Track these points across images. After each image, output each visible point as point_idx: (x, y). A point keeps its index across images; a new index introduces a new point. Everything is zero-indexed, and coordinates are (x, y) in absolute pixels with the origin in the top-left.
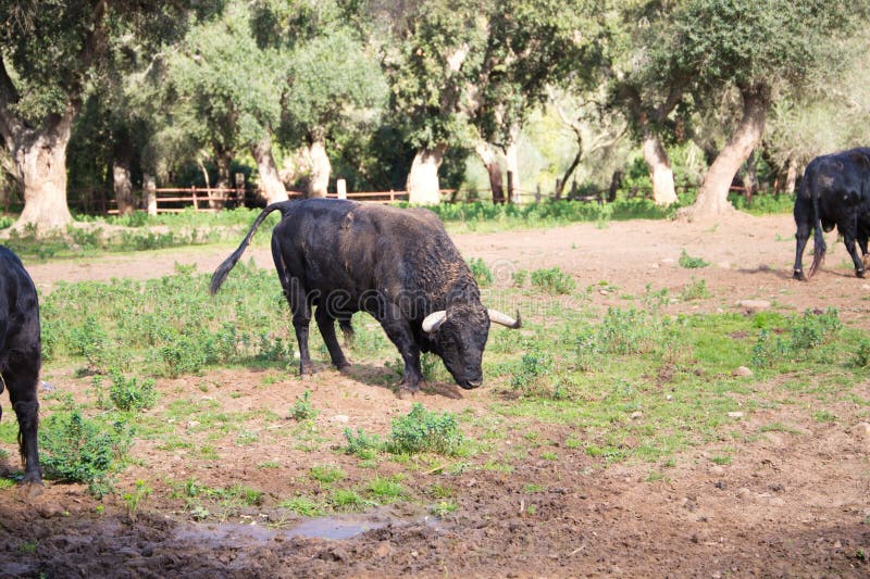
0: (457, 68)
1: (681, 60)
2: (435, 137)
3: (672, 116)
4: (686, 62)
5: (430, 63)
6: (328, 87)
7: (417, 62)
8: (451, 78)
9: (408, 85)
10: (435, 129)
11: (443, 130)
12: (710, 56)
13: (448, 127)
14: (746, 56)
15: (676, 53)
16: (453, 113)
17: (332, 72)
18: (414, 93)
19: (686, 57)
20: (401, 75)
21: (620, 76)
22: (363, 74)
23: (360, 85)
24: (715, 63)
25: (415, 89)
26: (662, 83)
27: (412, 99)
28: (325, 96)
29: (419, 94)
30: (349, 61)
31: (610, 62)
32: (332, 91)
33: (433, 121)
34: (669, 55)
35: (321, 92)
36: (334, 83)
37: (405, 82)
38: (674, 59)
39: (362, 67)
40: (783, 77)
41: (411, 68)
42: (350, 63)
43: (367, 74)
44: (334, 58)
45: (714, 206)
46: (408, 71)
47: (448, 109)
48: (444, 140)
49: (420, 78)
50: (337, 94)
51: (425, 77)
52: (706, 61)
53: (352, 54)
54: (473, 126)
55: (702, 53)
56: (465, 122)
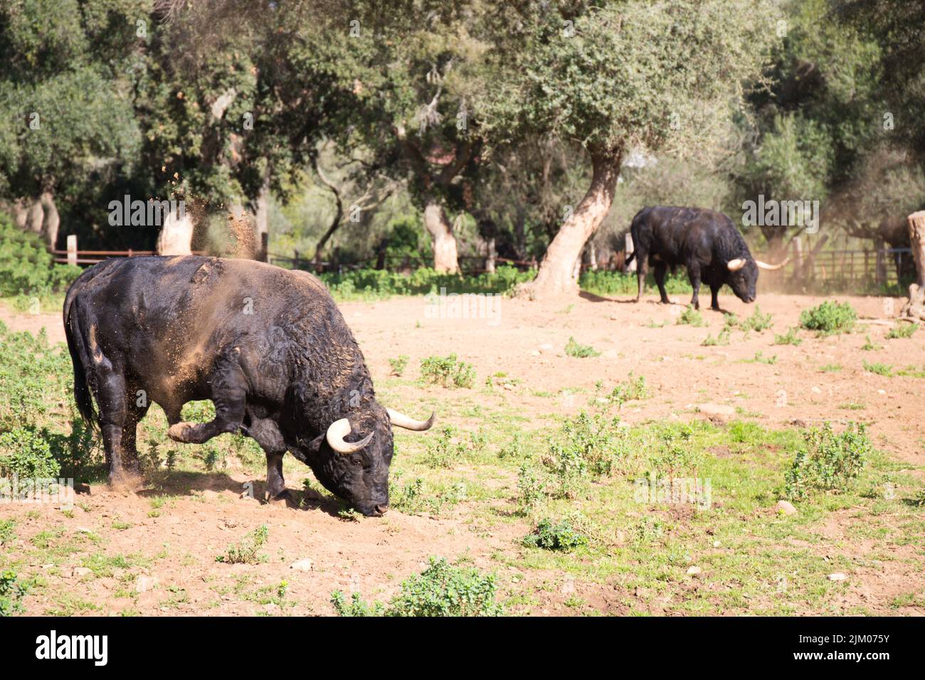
0: (219, 116)
1: (531, 116)
2: (194, 192)
3: (456, 179)
4: (537, 118)
5: (192, 106)
6: (72, 129)
7: (177, 107)
8: (214, 125)
9: (164, 131)
10: (193, 183)
11: (202, 184)
12: (566, 113)
13: (209, 181)
14: (606, 113)
15: (526, 108)
16: (215, 166)
17: (78, 112)
18: (172, 140)
19: (537, 112)
20: (157, 120)
21: (402, 132)
22: (114, 116)
23: (110, 129)
24: (572, 120)
25: (173, 136)
26: (508, 141)
27: (170, 147)
28: (69, 140)
29: (177, 142)
30: (97, 101)
31: (391, 117)
32: (77, 134)
33: (192, 174)
34: (517, 110)
35: (66, 135)
36: (80, 125)
37: (162, 128)
38: (523, 115)
39: (112, 109)
40: (643, 139)
41: (170, 112)
42: (98, 104)
43: (118, 118)
44: (81, 96)
45: (558, 283)
46: (166, 115)
47: (209, 160)
48: (203, 196)
49: (179, 124)
50: (84, 138)
51: (185, 123)
52: (560, 118)
53: (101, 94)
54: (235, 181)
55: (556, 108)
56: (226, 176)
